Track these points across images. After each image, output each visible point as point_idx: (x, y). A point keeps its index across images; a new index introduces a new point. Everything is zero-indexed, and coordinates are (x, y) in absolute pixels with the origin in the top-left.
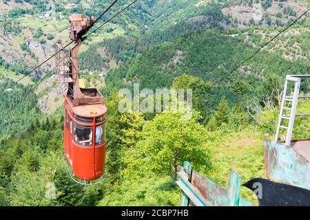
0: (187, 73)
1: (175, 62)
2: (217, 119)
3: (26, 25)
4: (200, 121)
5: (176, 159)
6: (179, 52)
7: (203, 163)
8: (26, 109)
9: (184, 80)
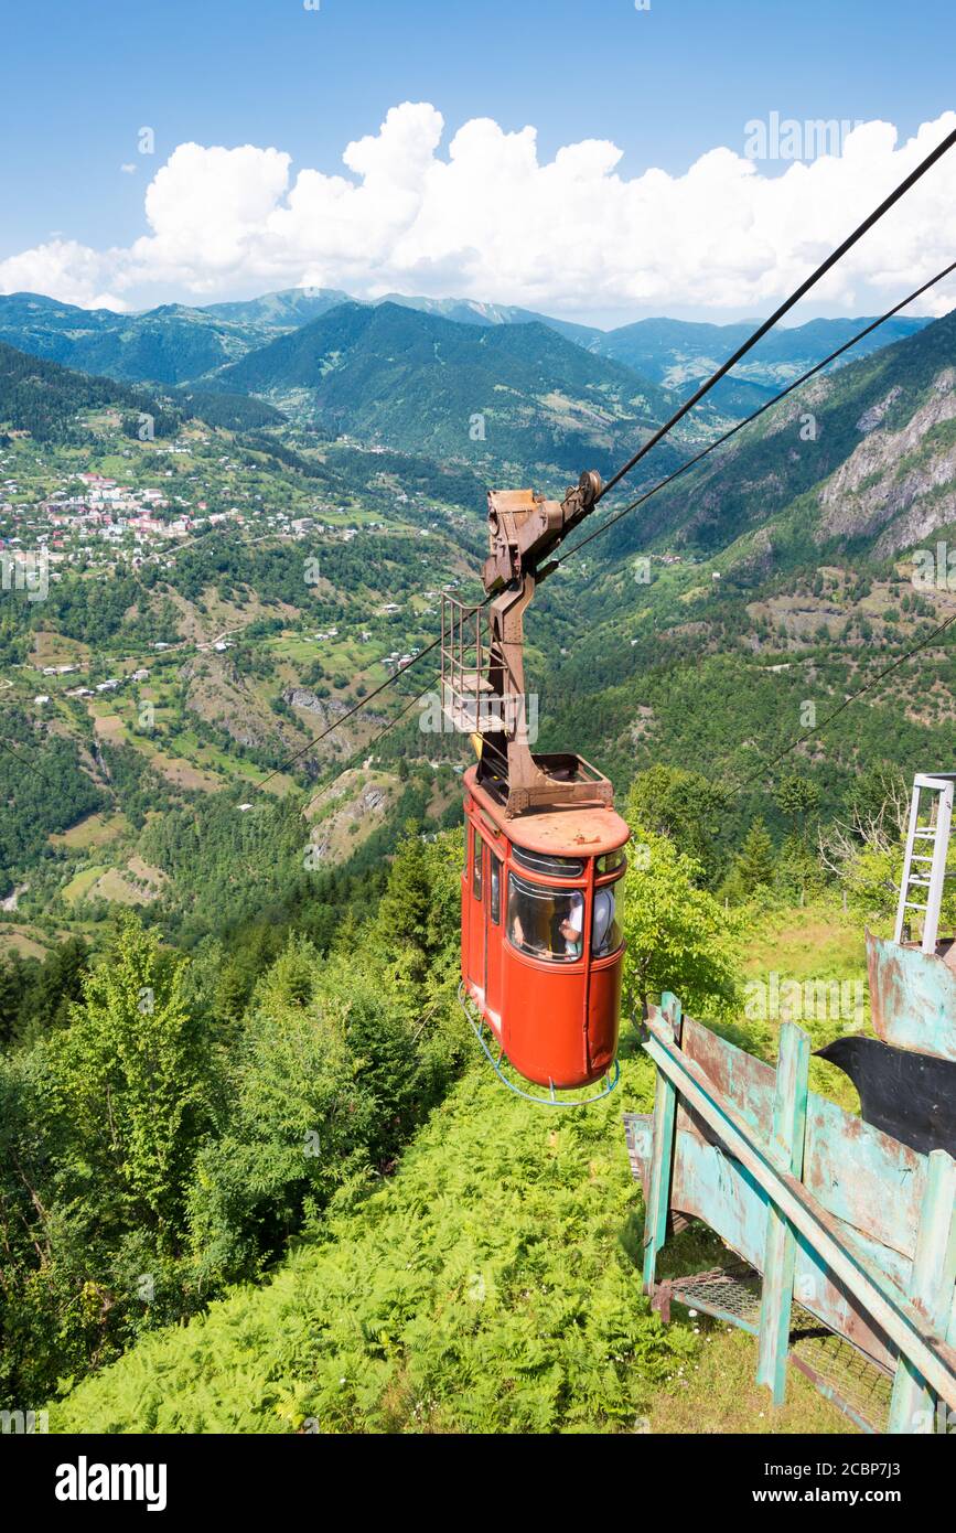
0: (666, 761)
1: (636, 733)
2: (745, 875)
3: (283, 655)
4: (700, 882)
5: (644, 977)
6: (645, 711)
7: (713, 988)
8: (281, 853)
9: (657, 779)
